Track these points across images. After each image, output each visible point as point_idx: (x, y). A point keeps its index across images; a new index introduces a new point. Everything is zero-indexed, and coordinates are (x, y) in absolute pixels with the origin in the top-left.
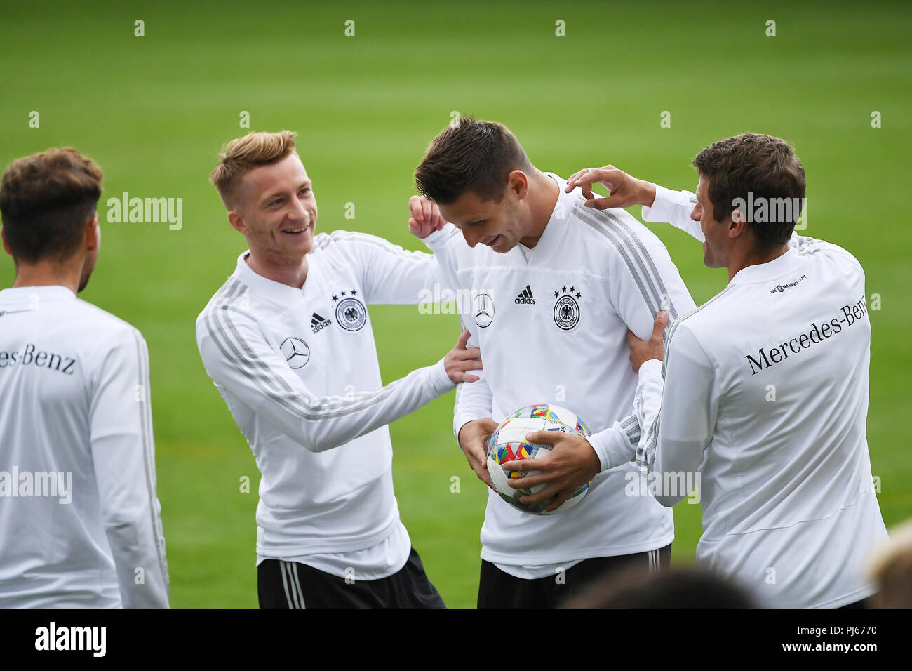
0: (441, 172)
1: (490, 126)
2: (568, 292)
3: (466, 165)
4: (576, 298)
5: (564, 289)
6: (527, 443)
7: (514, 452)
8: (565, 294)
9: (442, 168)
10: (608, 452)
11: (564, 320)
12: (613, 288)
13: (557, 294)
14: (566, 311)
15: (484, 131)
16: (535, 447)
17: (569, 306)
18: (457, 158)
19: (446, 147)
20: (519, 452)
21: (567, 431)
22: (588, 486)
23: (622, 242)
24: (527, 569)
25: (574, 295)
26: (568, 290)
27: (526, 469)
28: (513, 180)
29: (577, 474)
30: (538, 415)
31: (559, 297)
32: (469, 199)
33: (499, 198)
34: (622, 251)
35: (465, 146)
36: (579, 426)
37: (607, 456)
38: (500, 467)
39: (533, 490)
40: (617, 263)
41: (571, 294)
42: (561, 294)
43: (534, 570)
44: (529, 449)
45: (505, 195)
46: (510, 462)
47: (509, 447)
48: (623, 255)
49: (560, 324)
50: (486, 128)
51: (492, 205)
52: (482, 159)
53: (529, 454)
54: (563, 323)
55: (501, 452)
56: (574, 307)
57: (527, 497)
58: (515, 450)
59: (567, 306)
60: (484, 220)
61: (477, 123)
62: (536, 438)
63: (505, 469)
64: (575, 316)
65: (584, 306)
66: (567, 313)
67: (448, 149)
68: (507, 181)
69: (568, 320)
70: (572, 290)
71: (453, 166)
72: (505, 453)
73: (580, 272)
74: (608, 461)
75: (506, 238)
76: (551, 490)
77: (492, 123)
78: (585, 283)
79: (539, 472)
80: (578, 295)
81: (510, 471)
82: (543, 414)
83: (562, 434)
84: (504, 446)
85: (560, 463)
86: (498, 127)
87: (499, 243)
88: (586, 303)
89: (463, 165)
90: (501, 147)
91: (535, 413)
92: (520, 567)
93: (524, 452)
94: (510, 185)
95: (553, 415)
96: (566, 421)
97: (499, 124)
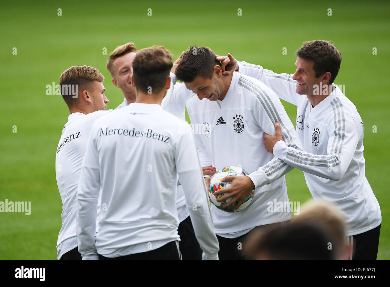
0: (186, 69)
1: (204, 48)
2: (238, 117)
3: (196, 65)
4: (241, 119)
5: (237, 116)
6: (222, 183)
7: (217, 188)
8: (237, 118)
9: (186, 68)
10: (257, 180)
11: (238, 129)
12: (255, 113)
13: (234, 118)
14: (238, 125)
15: (202, 50)
16: (225, 183)
17: (239, 123)
18: (192, 63)
19: (187, 58)
20: (219, 187)
21: (238, 175)
22: (251, 197)
23: (259, 94)
24: (231, 235)
25: (240, 118)
26: (238, 116)
27: (222, 193)
28: (216, 70)
29: (243, 191)
30: (225, 171)
31: (235, 120)
32: (199, 79)
33: (211, 78)
34: (259, 98)
35: (194, 58)
36: (243, 173)
37: (257, 182)
38: (213, 195)
39: (227, 201)
40: (257, 102)
41: (239, 118)
42: (236, 118)
43: (234, 234)
44: (223, 185)
45: (213, 76)
46: (216, 191)
47: (215, 186)
48: (259, 99)
49: (237, 131)
50: (202, 49)
51: (208, 81)
52: (202, 62)
53: (223, 187)
54: (238, 130)
55: (212, 188)
56: (241, 123)
57: (225, 205)
58: (217, 187)
59: (238, 123)
60: (206, 87)
61: (198, 48)
62: (225, 180)
63: (215, 195)
64: (242, 127)
65: (245, 122)
66: (239, 126)
67: (188, 60)
68: (213, 70)
69: (239, 129)
70: (240, 116)
71: (191, 66)
72: (213, 189)
73: (243, 108)
74: (258, 184)
75: (215, 94)
76: (234, 200)
77: (204, 47)
78: (245, 112)
79: (228, 193)
80: (242, 118)
81: (217, 195)
82: (228, 170)
83: (235, 176)
84: (213, 186)
85: (235, 188)
86: (207, 49)
87: (213, 97)
88: (245, 121)
89: (195, 65)
90: (209, 56)
91: (224, 170)
92: (228, 234)
93: (221, 186)
94: (215, 72)
95: (231, 170)
96: (237, 171)
97: (207, 47)
